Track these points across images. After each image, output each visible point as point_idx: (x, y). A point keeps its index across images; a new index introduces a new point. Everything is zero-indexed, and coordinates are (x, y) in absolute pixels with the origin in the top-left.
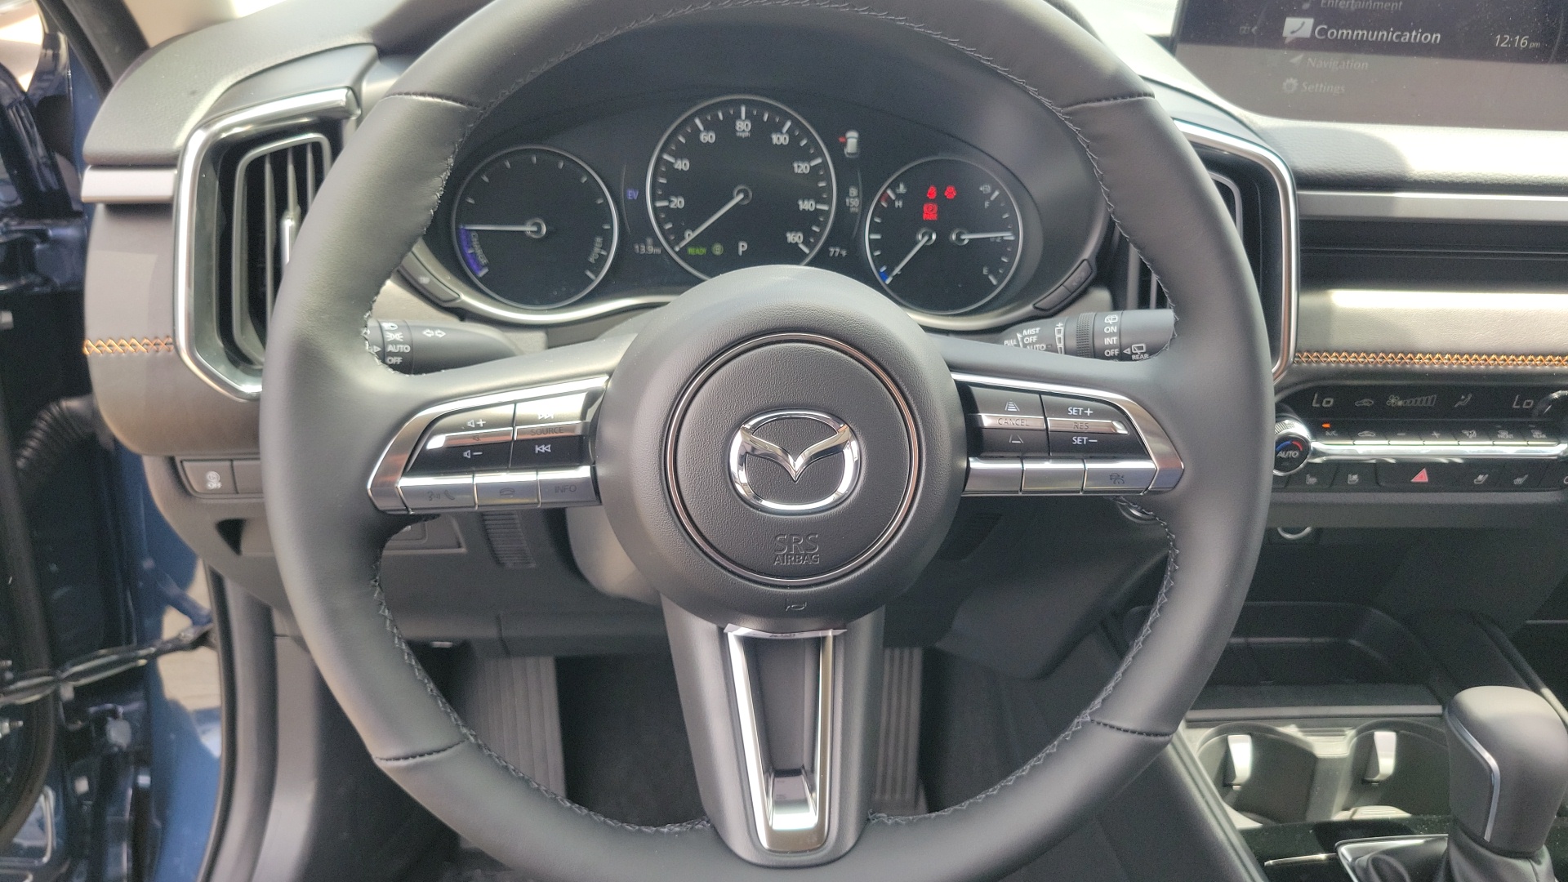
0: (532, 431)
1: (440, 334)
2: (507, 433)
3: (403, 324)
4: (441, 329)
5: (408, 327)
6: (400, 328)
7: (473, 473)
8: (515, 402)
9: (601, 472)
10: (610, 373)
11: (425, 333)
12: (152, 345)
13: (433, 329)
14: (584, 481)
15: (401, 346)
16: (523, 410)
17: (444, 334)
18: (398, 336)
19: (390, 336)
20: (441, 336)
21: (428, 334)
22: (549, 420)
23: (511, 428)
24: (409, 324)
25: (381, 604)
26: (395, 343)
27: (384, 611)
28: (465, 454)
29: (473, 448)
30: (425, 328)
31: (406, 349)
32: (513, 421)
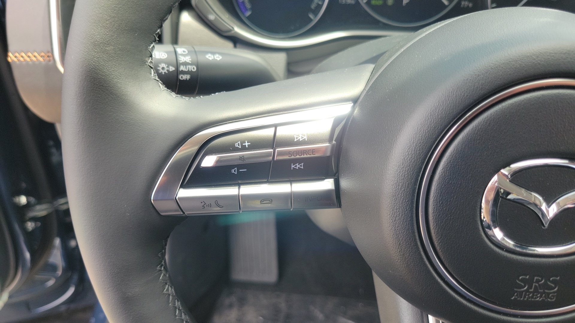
0: (289, 153)
1: (218, 58)
2: (268, 155)
3: (193, 49)
4: (220, 54)
5: (195, 52)
6: (190, 53)
7: (239, 185)
8: (276, 126)
9: (344, 183)
10: (355, 101)
11: (207, 57)
12: (46, 56)
13: (213, 53)
14: (328, 192)
15: (190, 67)
16: (282, 132)
17: (221, 57)
18: (188, 59)
19: (182, 59)
20: (218, 59)
21: (210, 57)
22: (303, 143)
23: (272, 150)
24: (196, 50)
25: (166, 284)
26: (185, 64)
27: (168, 290)
28: (233, 171)
29: (239, 167)
30: (207, 53)
31: (193, 68)
32: (273, 143)
